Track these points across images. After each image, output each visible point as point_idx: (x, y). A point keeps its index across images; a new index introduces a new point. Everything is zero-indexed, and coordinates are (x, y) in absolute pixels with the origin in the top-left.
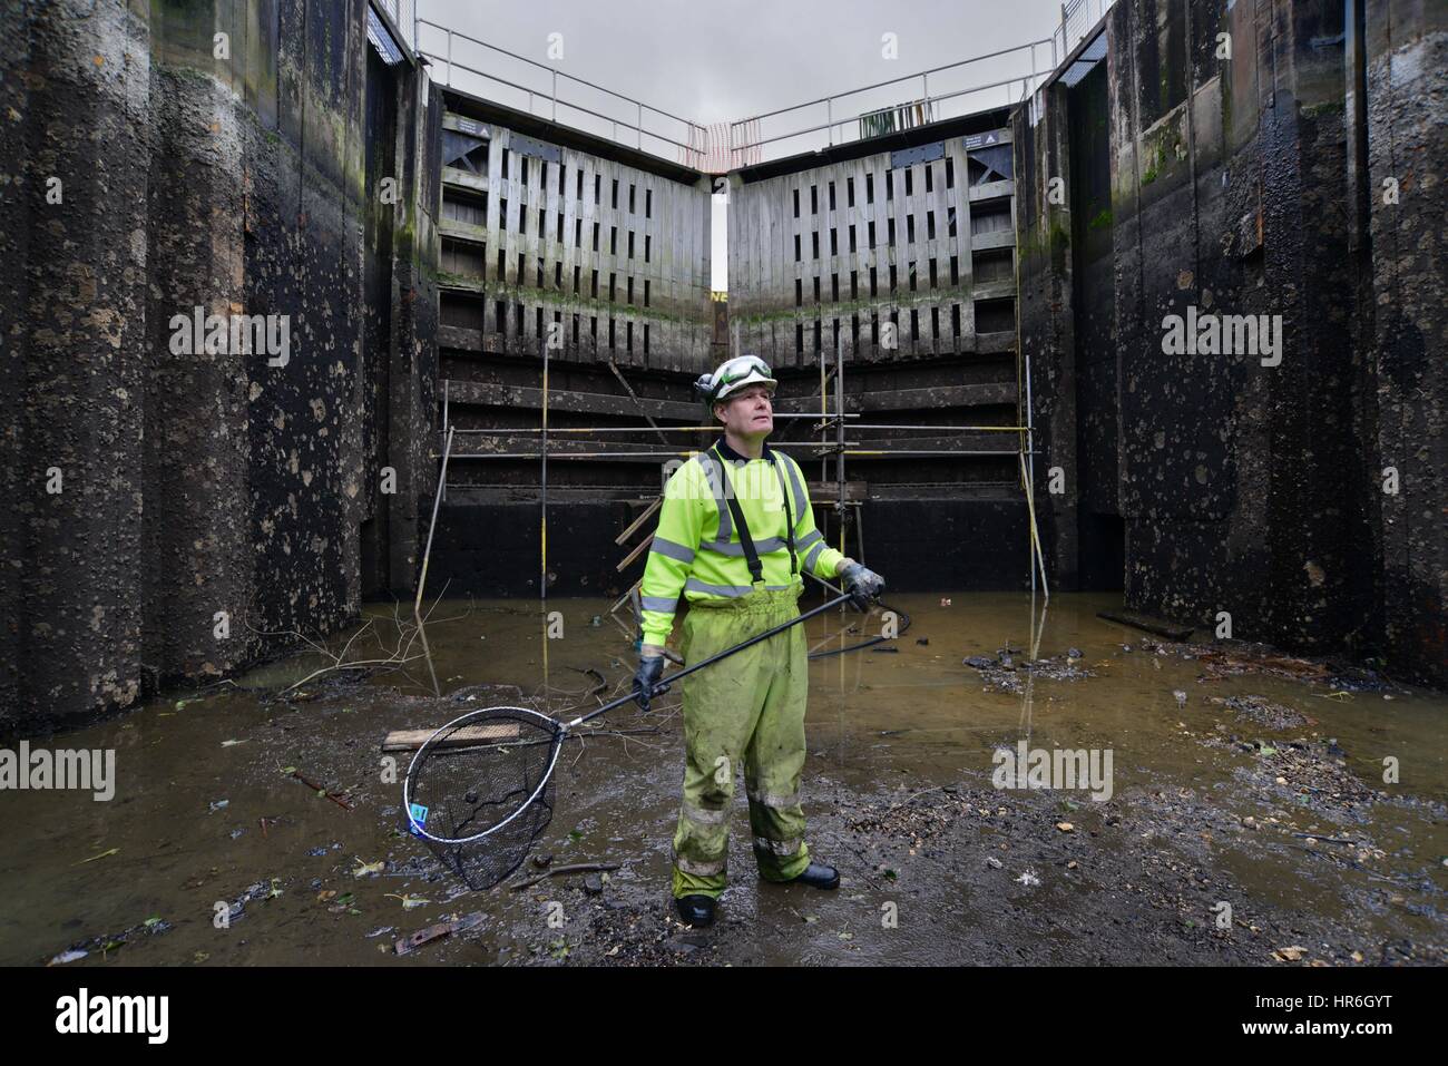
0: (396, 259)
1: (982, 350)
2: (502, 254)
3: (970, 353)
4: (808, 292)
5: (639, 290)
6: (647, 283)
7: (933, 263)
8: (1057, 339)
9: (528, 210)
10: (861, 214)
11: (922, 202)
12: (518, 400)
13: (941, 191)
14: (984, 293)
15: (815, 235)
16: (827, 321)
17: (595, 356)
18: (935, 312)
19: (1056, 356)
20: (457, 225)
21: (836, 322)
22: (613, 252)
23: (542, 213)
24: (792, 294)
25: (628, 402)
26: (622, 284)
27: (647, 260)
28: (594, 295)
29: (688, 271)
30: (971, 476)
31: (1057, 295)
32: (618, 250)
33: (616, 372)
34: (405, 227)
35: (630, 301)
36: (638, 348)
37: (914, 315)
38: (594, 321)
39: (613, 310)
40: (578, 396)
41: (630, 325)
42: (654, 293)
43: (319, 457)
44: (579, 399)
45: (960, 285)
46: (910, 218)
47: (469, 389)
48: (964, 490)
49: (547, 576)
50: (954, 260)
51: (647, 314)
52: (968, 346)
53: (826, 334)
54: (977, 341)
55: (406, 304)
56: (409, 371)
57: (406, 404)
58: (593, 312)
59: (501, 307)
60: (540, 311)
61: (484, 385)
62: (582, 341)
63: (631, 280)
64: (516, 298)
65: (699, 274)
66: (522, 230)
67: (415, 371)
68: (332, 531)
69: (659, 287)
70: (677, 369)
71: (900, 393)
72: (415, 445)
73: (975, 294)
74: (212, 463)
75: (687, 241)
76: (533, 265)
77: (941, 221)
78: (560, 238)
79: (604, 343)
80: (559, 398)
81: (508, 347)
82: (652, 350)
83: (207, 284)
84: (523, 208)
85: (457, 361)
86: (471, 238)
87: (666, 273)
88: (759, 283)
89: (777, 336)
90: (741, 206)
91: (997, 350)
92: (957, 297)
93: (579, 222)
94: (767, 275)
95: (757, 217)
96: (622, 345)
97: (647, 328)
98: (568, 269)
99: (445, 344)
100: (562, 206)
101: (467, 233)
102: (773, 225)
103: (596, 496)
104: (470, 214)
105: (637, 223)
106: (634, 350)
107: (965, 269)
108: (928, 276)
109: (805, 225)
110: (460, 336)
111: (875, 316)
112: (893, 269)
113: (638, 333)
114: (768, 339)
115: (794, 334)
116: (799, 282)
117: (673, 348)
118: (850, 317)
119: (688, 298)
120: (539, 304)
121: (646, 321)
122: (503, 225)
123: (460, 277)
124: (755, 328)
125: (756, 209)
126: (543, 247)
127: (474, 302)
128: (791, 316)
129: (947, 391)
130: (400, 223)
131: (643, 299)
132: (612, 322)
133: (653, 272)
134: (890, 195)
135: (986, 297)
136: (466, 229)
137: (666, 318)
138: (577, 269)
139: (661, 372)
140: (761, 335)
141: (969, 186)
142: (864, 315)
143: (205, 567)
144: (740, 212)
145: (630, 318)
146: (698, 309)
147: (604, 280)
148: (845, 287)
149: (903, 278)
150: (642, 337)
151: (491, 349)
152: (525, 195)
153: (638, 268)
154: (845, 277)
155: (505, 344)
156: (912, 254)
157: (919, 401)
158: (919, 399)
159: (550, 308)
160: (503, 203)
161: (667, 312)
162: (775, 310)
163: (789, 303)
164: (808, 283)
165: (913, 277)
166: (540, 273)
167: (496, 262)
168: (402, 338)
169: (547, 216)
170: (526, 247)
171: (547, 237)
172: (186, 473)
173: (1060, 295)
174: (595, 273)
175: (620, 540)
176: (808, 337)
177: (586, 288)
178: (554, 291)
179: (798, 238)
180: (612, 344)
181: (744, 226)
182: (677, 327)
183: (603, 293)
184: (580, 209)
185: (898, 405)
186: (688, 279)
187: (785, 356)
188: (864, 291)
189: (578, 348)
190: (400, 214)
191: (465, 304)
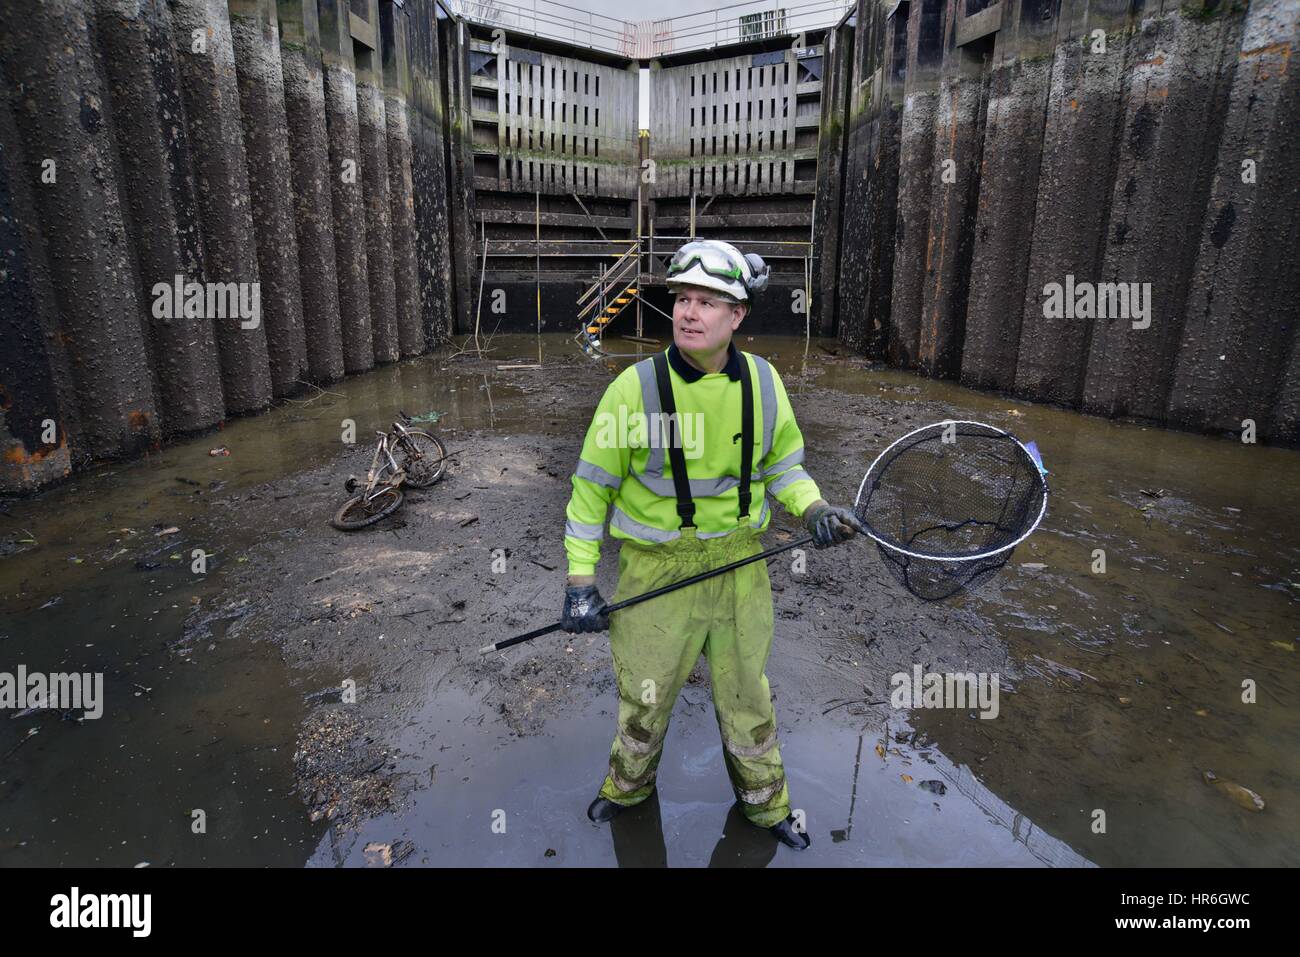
0: (452, 143)
1: (798, 191)
2: (508, 129)
3: (790, 193)
4: (698, 148)
5: (591, 146)
6: (597, 141)
7: (772, 133)
8: (829, 191)
9: (522, 99)
10: (732, 97)
11: (769, 92)
12: (520, 220)
13: (780, 85)
14: (800, 156)
15: (704, 109)
16: (708, 168)
17: (564, 190)
18: (772, 165)
19: (828, 201)
20: (481, 113)
21: (714, 168)
22: (575, 121)
23: (531, 100)
24: (688, 149)
25: (586, 219)
26: (580, 143)
27: (597, 125)
28: (564, 151)
29: (623, 130)
30: (789, 269)
31: (832, 164)
32: (578, 120)
33: (578, 199)
34: (456, 124)
35: (586, 153)
36: (591, 184)
37: (760, 166)
38: (564, 168)
39: (575, 160)
40: (555, 215)
41: (586, 169)
42: (601, 147)
43: (435, 262)
44: (556, 218)
45: (788, 148)
46: (761, 102)
47: (492, 214)
48: (783, 277)
49: (541, 322)
50: (785, 132)
51: (596, 161)
52: (789, 189)
53: (708, 176)
54: (794, 186)
55: (459, 170)
56: (463, 208)
57: (462, 226)
58: (563, 163)
59: (509, 163)
60: (531, 164)
61: (501, 211)
62: (557, 181)
63: (586, 139)
64: (517, 157)
65: (631, 132)
66: (519, 113)
67: (466, 208)
68: (442, 298)
69: (604, 143)
70: (616, 196)
71: (749, 216)
72: (468, 249)
73: (796, 155)
74: (410, 269)
75: (622, 110)
76: (526, 135)
77: (779, 105)
78: (542, 116)
79: (570, 182)
80: (544, 218)
81: (514, 188)
82: (600, 185)
83: (403, 192)
84: (519, 98)
85: (485, 197)
86: (489, 121)
87: (609, 132)
88: (668, 140)
89: (679, 176)
90: (658, 84)
91: (805, 192)
92: (784, 156)
93: (553, 103)
94: (673, 134)
95: (668, 94)
96: (581, 183)
97: (596, 170)
98: (547, 136)
99: (478, 188)
100: (543, 94)
101: (488, 118)
102: (678, 100)
103: (566, 277)
104: (487, 104)
105: (589, 101)
106: (589, 185)
107: (791, 140)
108: (769, 143)
109: (697, 102)
110: (486, 182)
111: (737, 166)
112: (749, 136)
113: (591, 174)
114: (673, 177)
115: (688, 175)
116: (692, 140)
117: (613, 183)
118: (722, 166)
119: (623, 148)
120: (530, 159)
121: (596, 166)
122: (508, 111)
123: (485, 145)
124: (665, 170)
125: (668, 88)
126: (532, 123)
127: (492, 161)
128: (687, 163)
129: (776, 216)
130: (453, 121)
131: (594, 152)
132: (575, 168)
133: (600, 133)
134: (750, 87)
135: (801, 158)
136: (487, 115)
137: (609, 163)
138: (553, 135)
139: (606, 198)
140: (669, 174)
141: (798, 83)
142: (731, 165)
143: (410, 311)
144: (658, 89)
145: (585, 165)
146: (630, 156)
147: (569, 141)
148: (720, 146)
149: (755, 143)
150: (594, 176)
151: (504, 189)
152: (520, 90)
153: (591, 131)
154: (720, 140)
155: (511, 186)
156: (761, 127)
157: (760, 222)
158: (760, 221)
159: (537, 162)
160: (507, 96)
161: (609, 159)
162: (677, 158)
163: (686, 154)
164: (698, 142)
165: (760, 142)
166: (531, 139)
167: (504, 135)
168: (458, 189)
169: (534, 101)
170: (522, 123)
171: (534, 115)
172: (401, 273)
173: (833, 165)
174: (564, 137)
175: (580, 302)
176: (697, 178)
177: (558, 146)
178: (540, 151)
179: (693, 110)
180: (575, 182)
181: (659, 99)
182: (616, 169)
183: (569, 149)
184: (554, 96)
185: (748, 224)
186: (623, 136)
187: (683, 189)
188: (731, 149)
189: (554, 186)
190: (453, 115)
191: (488, 162)
